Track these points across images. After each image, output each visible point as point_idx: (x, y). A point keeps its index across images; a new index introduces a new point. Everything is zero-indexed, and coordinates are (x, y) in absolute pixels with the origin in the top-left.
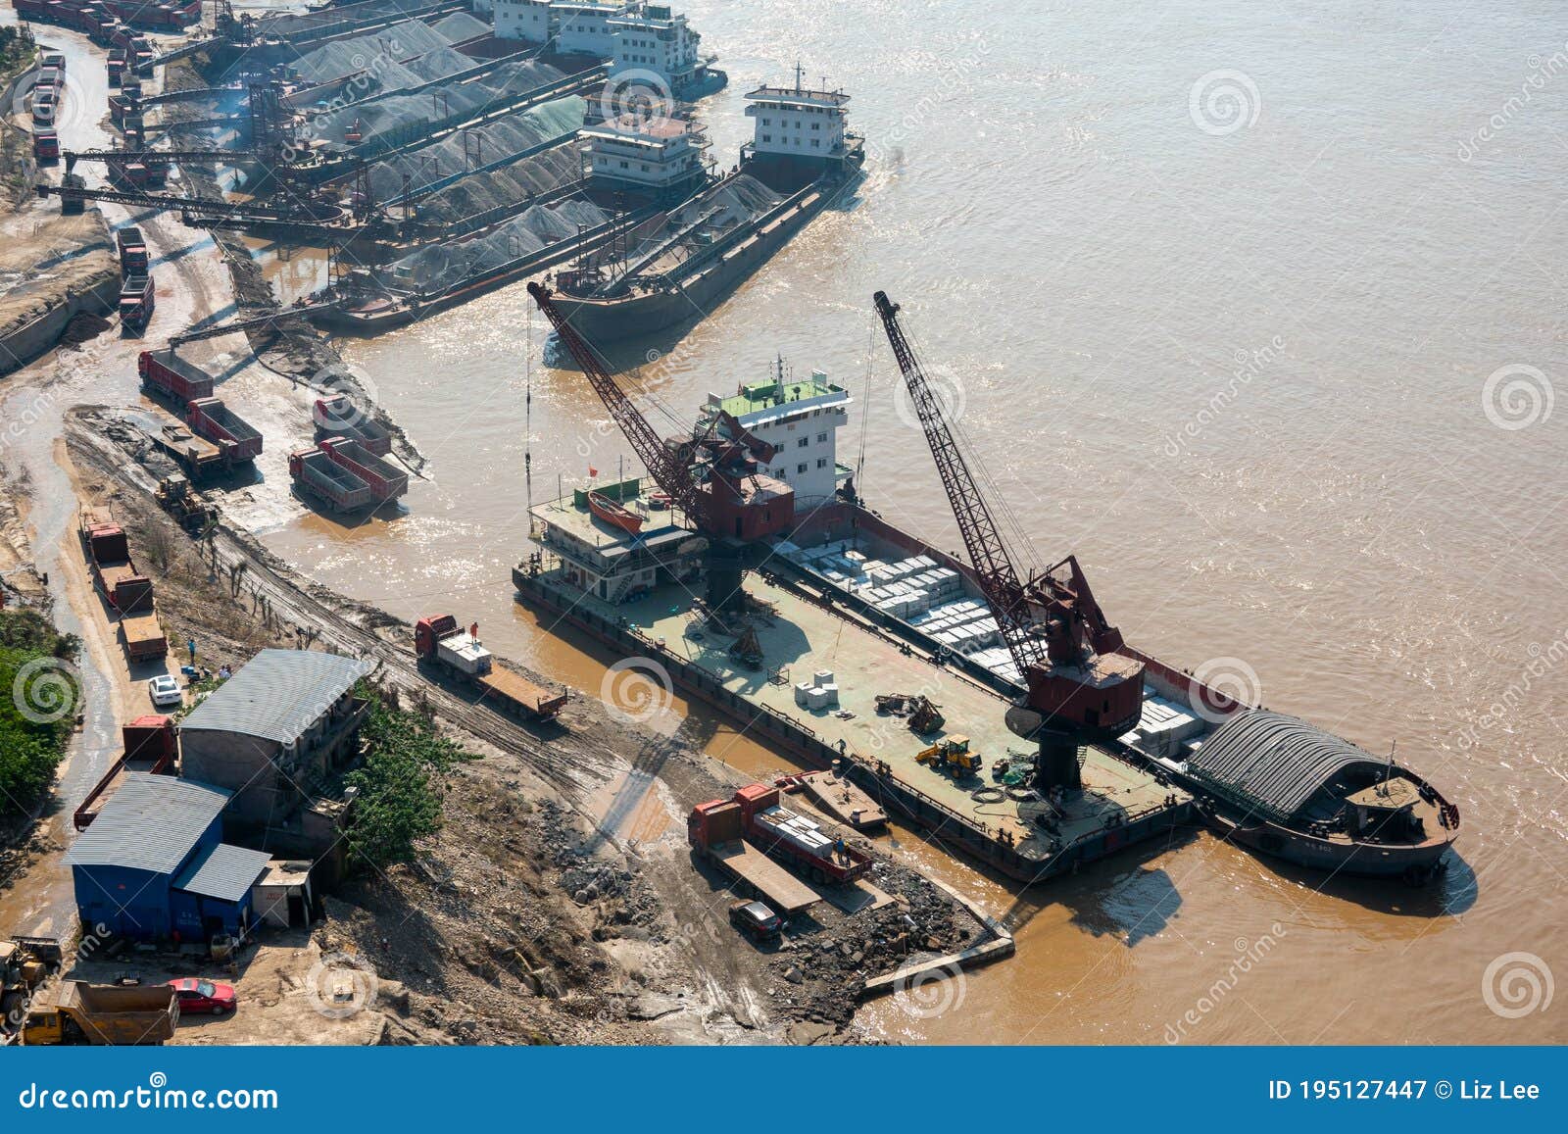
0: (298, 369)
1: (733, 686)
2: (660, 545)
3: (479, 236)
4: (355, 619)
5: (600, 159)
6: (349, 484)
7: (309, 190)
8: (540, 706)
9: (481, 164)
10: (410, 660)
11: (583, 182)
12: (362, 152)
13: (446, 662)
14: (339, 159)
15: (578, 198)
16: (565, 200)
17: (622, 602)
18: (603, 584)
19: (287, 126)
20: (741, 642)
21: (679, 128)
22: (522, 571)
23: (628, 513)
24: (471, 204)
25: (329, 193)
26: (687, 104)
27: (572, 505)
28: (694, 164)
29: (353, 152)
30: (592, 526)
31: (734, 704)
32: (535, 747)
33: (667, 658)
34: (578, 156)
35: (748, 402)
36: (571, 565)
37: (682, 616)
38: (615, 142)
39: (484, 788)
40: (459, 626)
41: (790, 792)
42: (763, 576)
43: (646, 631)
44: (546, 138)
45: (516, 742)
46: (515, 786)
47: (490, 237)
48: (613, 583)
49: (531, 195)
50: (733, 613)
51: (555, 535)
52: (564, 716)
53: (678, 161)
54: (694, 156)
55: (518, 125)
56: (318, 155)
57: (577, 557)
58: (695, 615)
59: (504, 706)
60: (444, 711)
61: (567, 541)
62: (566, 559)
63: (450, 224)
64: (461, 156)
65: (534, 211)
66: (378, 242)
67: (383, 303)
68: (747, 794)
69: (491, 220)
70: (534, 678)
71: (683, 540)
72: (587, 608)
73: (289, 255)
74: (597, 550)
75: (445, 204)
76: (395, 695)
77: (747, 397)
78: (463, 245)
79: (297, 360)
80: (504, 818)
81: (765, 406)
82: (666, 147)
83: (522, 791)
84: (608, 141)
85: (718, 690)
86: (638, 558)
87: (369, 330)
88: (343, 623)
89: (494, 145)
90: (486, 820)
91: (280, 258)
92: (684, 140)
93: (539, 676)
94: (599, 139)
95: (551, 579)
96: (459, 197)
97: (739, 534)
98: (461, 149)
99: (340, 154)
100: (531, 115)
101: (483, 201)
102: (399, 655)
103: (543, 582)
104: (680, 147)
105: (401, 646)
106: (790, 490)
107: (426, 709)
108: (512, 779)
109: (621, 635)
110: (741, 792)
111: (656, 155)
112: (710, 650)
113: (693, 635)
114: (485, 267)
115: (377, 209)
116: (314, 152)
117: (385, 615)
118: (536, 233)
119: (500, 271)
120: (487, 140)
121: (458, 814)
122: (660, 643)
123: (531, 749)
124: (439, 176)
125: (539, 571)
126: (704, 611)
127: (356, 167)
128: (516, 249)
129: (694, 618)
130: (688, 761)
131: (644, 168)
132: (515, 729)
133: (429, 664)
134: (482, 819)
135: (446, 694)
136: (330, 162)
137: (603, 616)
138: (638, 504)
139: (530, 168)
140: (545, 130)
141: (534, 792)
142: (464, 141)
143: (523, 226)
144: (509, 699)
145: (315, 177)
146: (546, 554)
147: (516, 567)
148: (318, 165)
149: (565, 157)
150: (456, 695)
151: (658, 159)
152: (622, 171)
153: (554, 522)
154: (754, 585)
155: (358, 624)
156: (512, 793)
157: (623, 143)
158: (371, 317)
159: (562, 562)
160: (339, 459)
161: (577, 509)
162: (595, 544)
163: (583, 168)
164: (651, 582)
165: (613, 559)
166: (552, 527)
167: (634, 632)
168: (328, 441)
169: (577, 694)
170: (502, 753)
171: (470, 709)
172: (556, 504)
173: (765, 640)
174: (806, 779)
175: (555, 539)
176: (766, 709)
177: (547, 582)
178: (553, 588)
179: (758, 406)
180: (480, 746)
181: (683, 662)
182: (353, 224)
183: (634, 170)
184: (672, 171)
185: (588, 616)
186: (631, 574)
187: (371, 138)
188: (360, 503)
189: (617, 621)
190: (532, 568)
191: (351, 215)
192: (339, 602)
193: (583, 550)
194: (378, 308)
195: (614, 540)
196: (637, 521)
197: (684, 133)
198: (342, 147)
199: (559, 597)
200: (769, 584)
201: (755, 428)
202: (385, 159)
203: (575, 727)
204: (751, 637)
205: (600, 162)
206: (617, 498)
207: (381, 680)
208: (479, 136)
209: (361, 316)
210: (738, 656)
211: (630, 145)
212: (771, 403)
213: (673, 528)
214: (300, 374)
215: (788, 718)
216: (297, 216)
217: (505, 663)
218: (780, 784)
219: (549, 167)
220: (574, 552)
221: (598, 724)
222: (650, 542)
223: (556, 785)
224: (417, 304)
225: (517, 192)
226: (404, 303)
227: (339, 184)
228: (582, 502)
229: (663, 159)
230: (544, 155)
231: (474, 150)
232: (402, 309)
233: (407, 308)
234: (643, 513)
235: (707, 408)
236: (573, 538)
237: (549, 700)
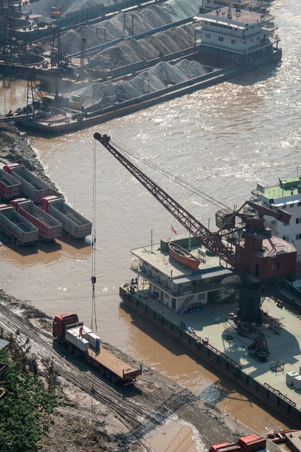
0: (5, 155)
1: (248, 371)
2: (212, 278)
3: (126, 79)
4: (18, 312)
5: (206, 35)
6: (26, 228)
7: (25, 45)
8: (124, 375)
9: (133, 34)
10: (48, 340)
11: (196, 48)
12: (60, 24)
13: (70, 343)
14: (46, 27)
15: (190, 58)
16: (182, 59)
17: (185, 312)
18: (174, 301)
19: (18, 5)
20: (256, 342)
21: (255, 17)
22: (125, 289)
23: (192, 257)
24: (123, 58)
25: (37, 47)
26: (264, 3)
27: (159, 250)
28: (265, 41)
29: (55, 23)
30: (169, 264)
31: (247, 382)
32: (119, 401)
33: (209, 350)
34: (193, 32)
35: (282, 190)
36: (155, 287)
37: (221, 324)
38: (216, 24)
39: (81, 424)
40: (80, 321)
41: (277, 442)
42: (276, 301)
43: (198, 333)
44: (175, 20)
45: (107, 396)
46: (102, 424)
47: (132, 80)
48: (180, 300)
49: (161, 55)
50: (253, 324)
51: (147, 268)
52: (139, 382)
53: (255, 38)
54: (265, 36)
55: (159, 11)
56: (33, 24)
57: (159, 282)
58: (230, 324)
59: (102, 373)
60: (65, 374)
61: (153, 272)
62: (153, 283)
63: (109, 70)
64: (121, 29)
65: (161, 65)
66: (64, 79)
67: (60, 117)
68: (245, 440)
69: (135, 69)
70: (124, 358)
71: (225, 276)
72: (163, 315)
73: (9, 84)
74: (172, 279)
75: (107, 58)
76: (34, 361)
77: (282, 187)
78: (114, 84)
79: (4, 149)
80: (92, 444)
81: (292, 193)
82: (247, 29)
83: (107, 428)
84: (211, 23)
85: (238, 372)
86: (196, 285)
87: (50, 133)
88: (11, 314)
89: (142, 23)
90: (80, 444)
91: (4, 86)
92: (260, 25)
93: (127, 356)
94: (206, 22)
95: (142, 295)
96: (117, 54)
97: (257, 275)
98: (121, 24)
99: (47, 24)
100: (167, 5)
101: (132, 58)
102: (42, 337)
103: (137, 297)
104: (256, 29)
105: (45, 331)
106: (294, 250)
107: (52, 372)
108: (101, 419)
109: (182, 334)
110: (242, 439)
111: (240, 34)
112: (235, 346)
113: (227, 336)
114: (127, 98)
115: (64, 59)
116: (31, 22)
117: (37, 311)
118: (161, 79)
119: (136, 101)
120: (138, 19)
121: (62, 439)
122: (205, 340)
123: (116, 402)
124: (106, 40)
125: (136, 290)
126: (235, 322)
127: (54, 33)
128: (147, 88)
129: (228, 325)
130: (213, 416)
131: (233, 42)
132: (108, 388)
133: (60, 343)
134: (78, 443)
135: (68, 363)
136: (40, 29)
137: (172, 320)
138: (199, 252)
139: (163, 38)
140: (175, 14)
141: (114, 428)
142: (124, 19)
143: (153, 74)
144: (106, 369)
145: (28, 38)
146: (141, 280)
147: (122, 286)
148: (33, 30)
149: (186, 33)
150: (74, 364)
151: (241, 36)
152: (220, 43)
153: (146, 260)
154: (269, 306)
155: (20, 315)
156: (101, 429)
157: (221, 26)
158: (52, 125)
159: (150, 285)
160: (21, 212)
161: (162, 253)
162: (170, 275)
163: (195, 40)
164: (205, 301)
165: (180, 285)
166: (145, 263)
167: (190, 332)
168: (16, 201)
169: (149, 369)
170: (98, 403)
171: (82, 374)
172: (149, 249)
173: (271, 342)
174: (287, 435)
175: (146, 271)
176: (267, 387)
177: (140, 297)
178: (144, 301)
179: (288, 193)
180: (85, 397)
181: (218, 354)
182: (50, 67)
183: (227, 43)
184: (250, 44)
185: (163, 320)
186: (191, 295)
187: (67, 15)
188: (31, 240)
189: (180, 324)
190: (131, 288)
191: (49, 62)
192: (10, 301)
193: (162, 279)
194: (56, 120)
195: (182, 274)
196: (198, 262)
197: (260, 21)
198: (49, 20)
199: (147, 307)
200: (279, 307)
201: (284, 207)
202: (74, 28)
203: (146, 390)
204: (262, 340)
205: (206, 37)
206: (186, 247)
207: (27, 351)
208: (133, 16)
209: (46, 124)
210: (253, 352)
211: (225, 26)
212: (296, 192)
213: (221, 268)
214: (5, 158)
215: (280, 394)
216: (16, 60)
217: (108, 347)
218: (270, 437)
219: (174, 38)
220: (157, 280)
221: (160, 389)
222: (204, 276)
223: (128, 425)
224: (81, 119)
225: (153, 52)
226: (74, 118)
227: (44, 42)
228: (165, 248)
229: (244, 36)
230: (172, 30)
231: (129, 25)
232: (72, 122)
233: (76, 121)
234: (202, 257)
235: (256, 192)
236: (157, 271)
237: (130, 371)
